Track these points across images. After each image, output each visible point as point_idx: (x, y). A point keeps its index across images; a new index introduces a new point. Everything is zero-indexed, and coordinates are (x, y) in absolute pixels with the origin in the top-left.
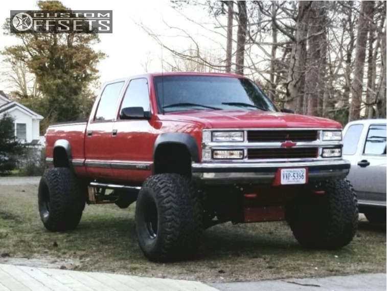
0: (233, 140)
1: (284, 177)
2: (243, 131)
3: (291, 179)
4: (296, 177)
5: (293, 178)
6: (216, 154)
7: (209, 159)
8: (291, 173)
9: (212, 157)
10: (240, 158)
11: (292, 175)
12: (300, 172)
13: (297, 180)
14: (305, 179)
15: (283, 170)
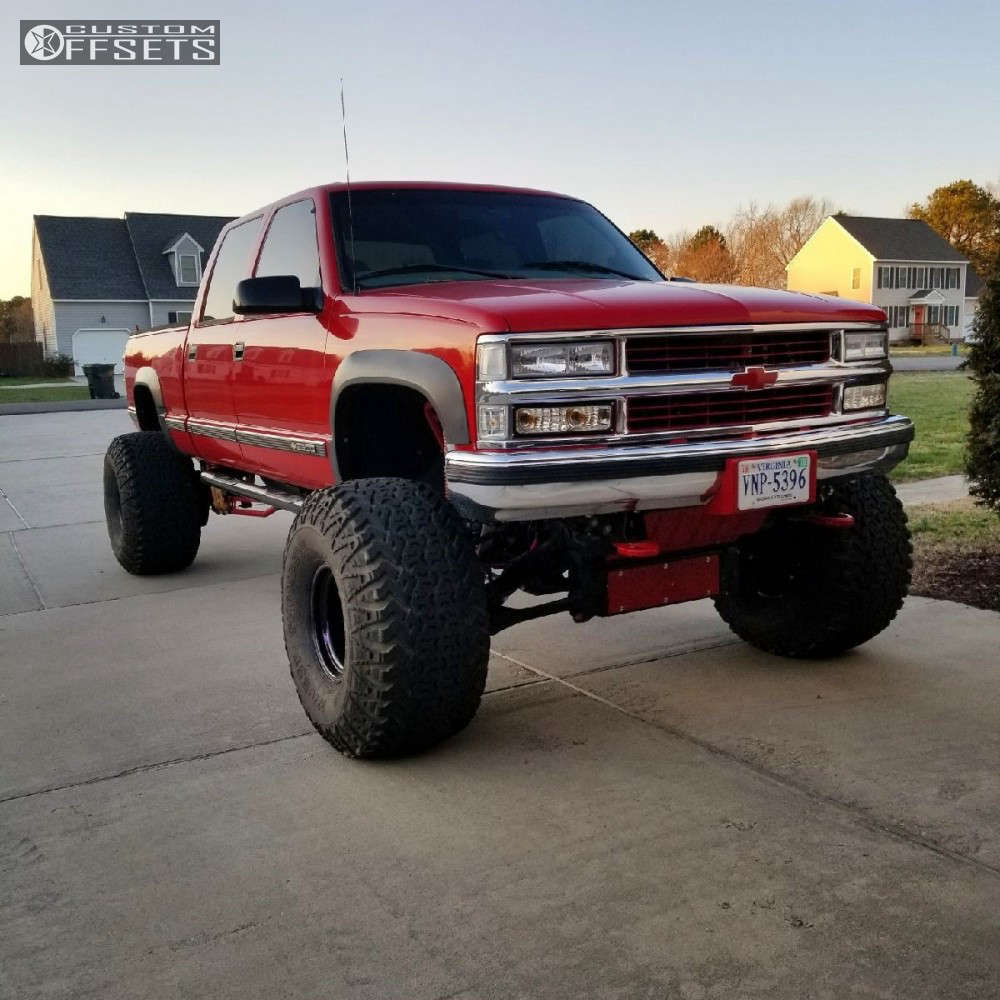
0: (580, 368)
1: (746, 486)
2: (613, 341)
3: (768, 489)
4: (783, 484)
5: (775, 486)
6: (526, 419)
7: (501, 437)
8: (766, 472)
9: (513, 432)
10: (601, 428)
11: (771, 479)
12: (794, 466)
13: (786, 493)
14: (807, 487)
15: (743, 464)
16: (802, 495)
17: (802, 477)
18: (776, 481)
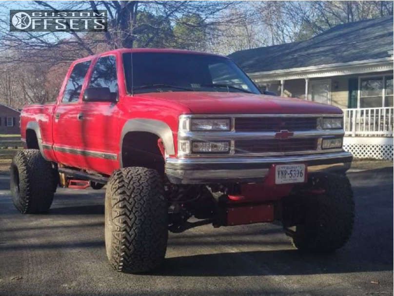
0: (217, 128)
1: (279, 174)
2: (230, 118)
3: (287, 177)
4: (294, 175)
5: (290, 175)
6: (196, 146)
7: (187, 152)
8: (287, 170)
9: (192, 151)
10: (225, 151)
11: (289, 172)
12: (298, 168)
13: (295, 178)
14: (303, 176)
15: (278, 167)
16: (301, 180)
17: (301, 173)
18: (291, 173)
